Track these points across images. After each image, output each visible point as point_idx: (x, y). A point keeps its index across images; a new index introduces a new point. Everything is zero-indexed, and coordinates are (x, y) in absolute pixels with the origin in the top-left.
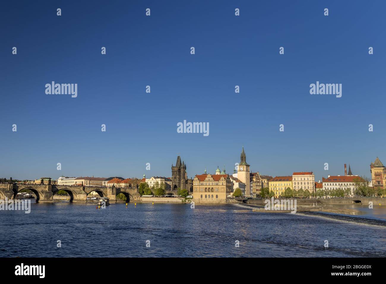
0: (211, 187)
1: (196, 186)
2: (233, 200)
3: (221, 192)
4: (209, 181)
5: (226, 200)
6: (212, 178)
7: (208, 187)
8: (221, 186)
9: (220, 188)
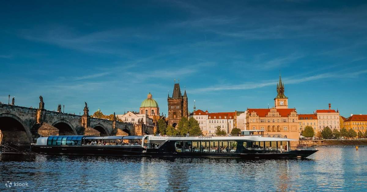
0: (276, 125)
1: (253, 123)
2: (308, 142)
3: (292, 131)
4: (274, 116)
5: (299, 142)
6: (278, 113)
7: (271, 125)
8: (291, 123)
9: (290, 126)
